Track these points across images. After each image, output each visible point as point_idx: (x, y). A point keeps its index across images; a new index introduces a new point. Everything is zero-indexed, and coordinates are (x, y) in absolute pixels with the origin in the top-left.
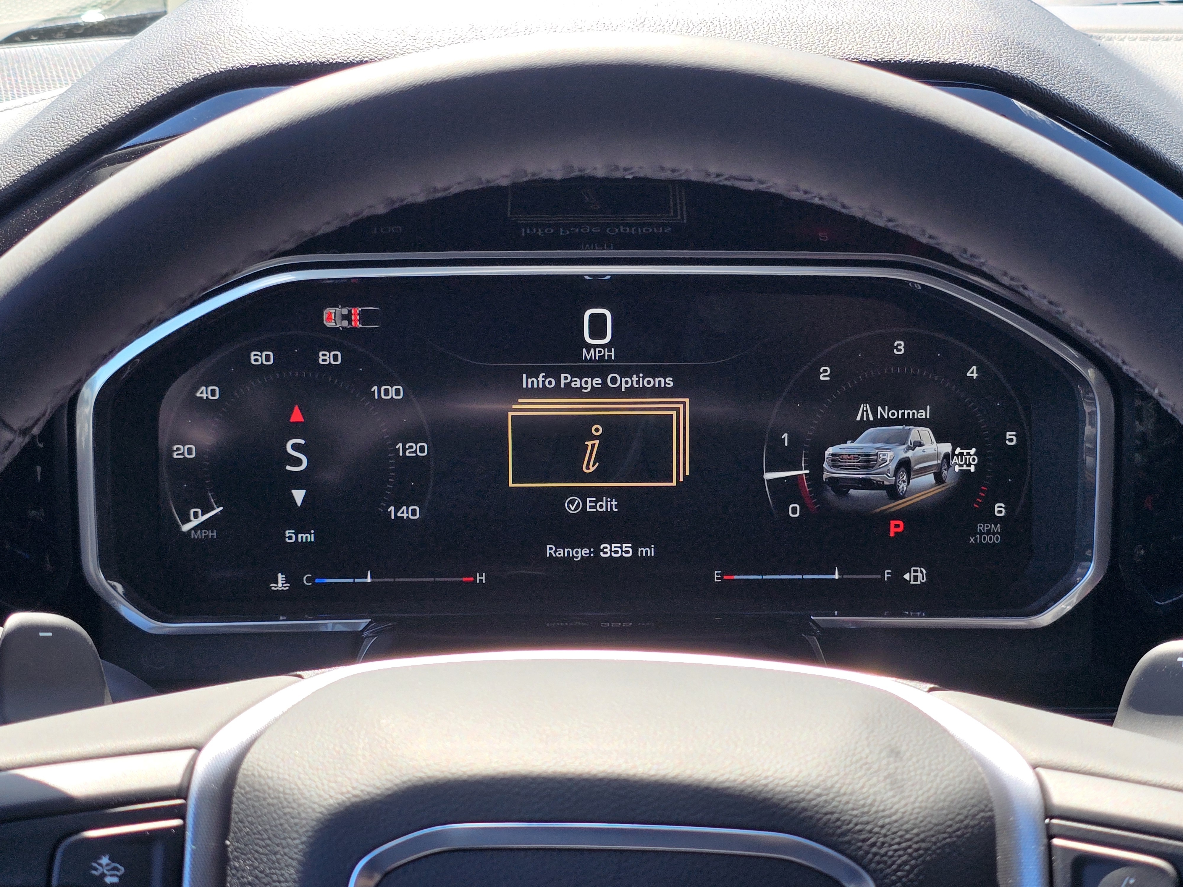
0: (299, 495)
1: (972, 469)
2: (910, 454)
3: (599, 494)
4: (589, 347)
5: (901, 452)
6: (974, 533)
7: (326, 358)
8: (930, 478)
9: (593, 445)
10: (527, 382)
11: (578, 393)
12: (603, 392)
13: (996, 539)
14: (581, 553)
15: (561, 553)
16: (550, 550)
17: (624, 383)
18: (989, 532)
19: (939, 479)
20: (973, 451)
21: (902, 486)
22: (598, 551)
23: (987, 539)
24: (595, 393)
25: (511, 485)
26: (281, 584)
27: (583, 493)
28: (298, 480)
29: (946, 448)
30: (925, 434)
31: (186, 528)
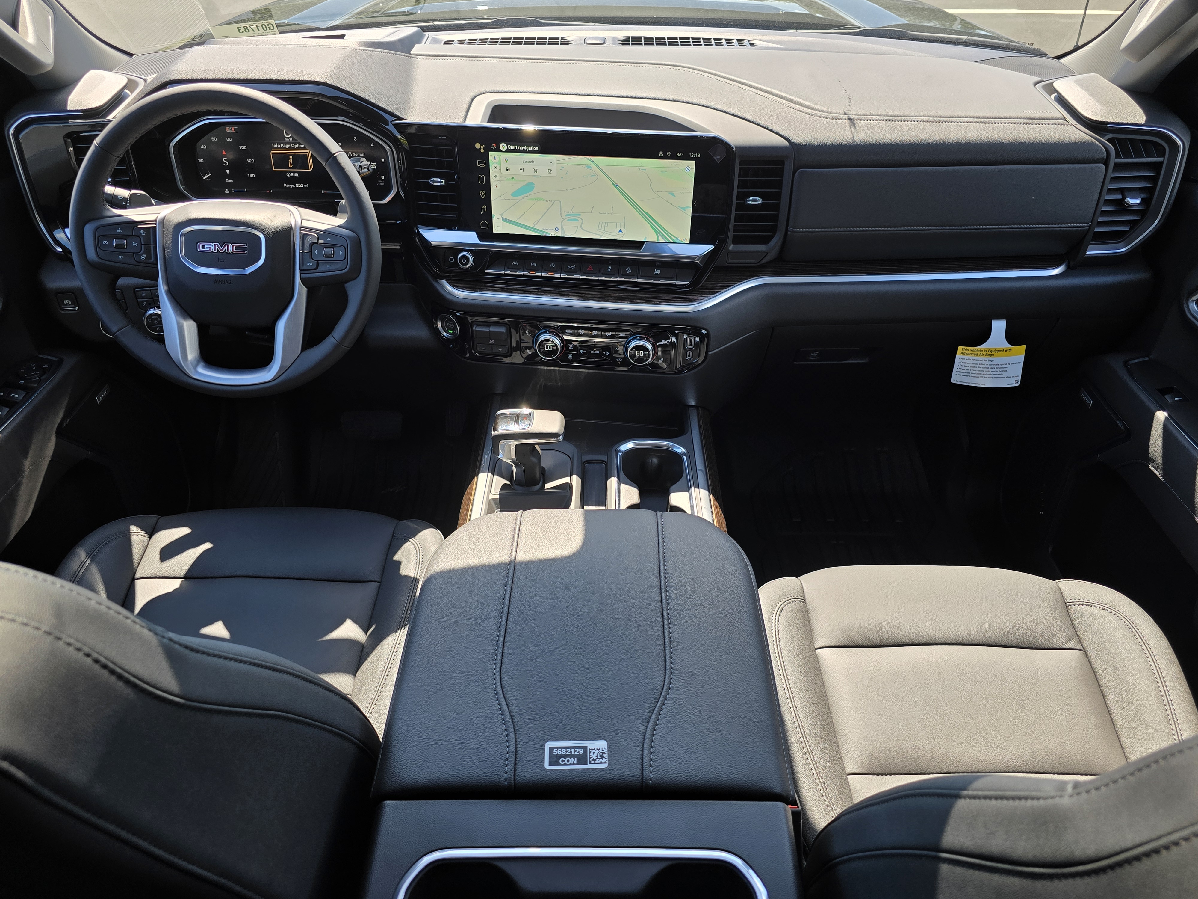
0: (228, 171)
1: (376, 168)
2: (361, 164)
3: (294, 172)
4: (286, 137)
5: (359, 164)
6: (378, 183)
7: (228, 139)
8: (366, 170)
9: (291, 161)
10: (273, 146)
11: (285, 148)
12: (291, 148)
13: (383, 184)
14: (292, 186)
15: (288, 186)
16: (285, 185)
17: (295, 146)
18: (381, 182)
19: (369, 170)
20: (375, 163)
21: (361, 172)
22: (295, 185)
23: (381, 184)
24: (289, 148)
25: (274, 170)
26: (227, 191)
27: (290, 172)
28: (227, 168)
29: (369, 163)
30: (364, 159)
31: (204, 178)
